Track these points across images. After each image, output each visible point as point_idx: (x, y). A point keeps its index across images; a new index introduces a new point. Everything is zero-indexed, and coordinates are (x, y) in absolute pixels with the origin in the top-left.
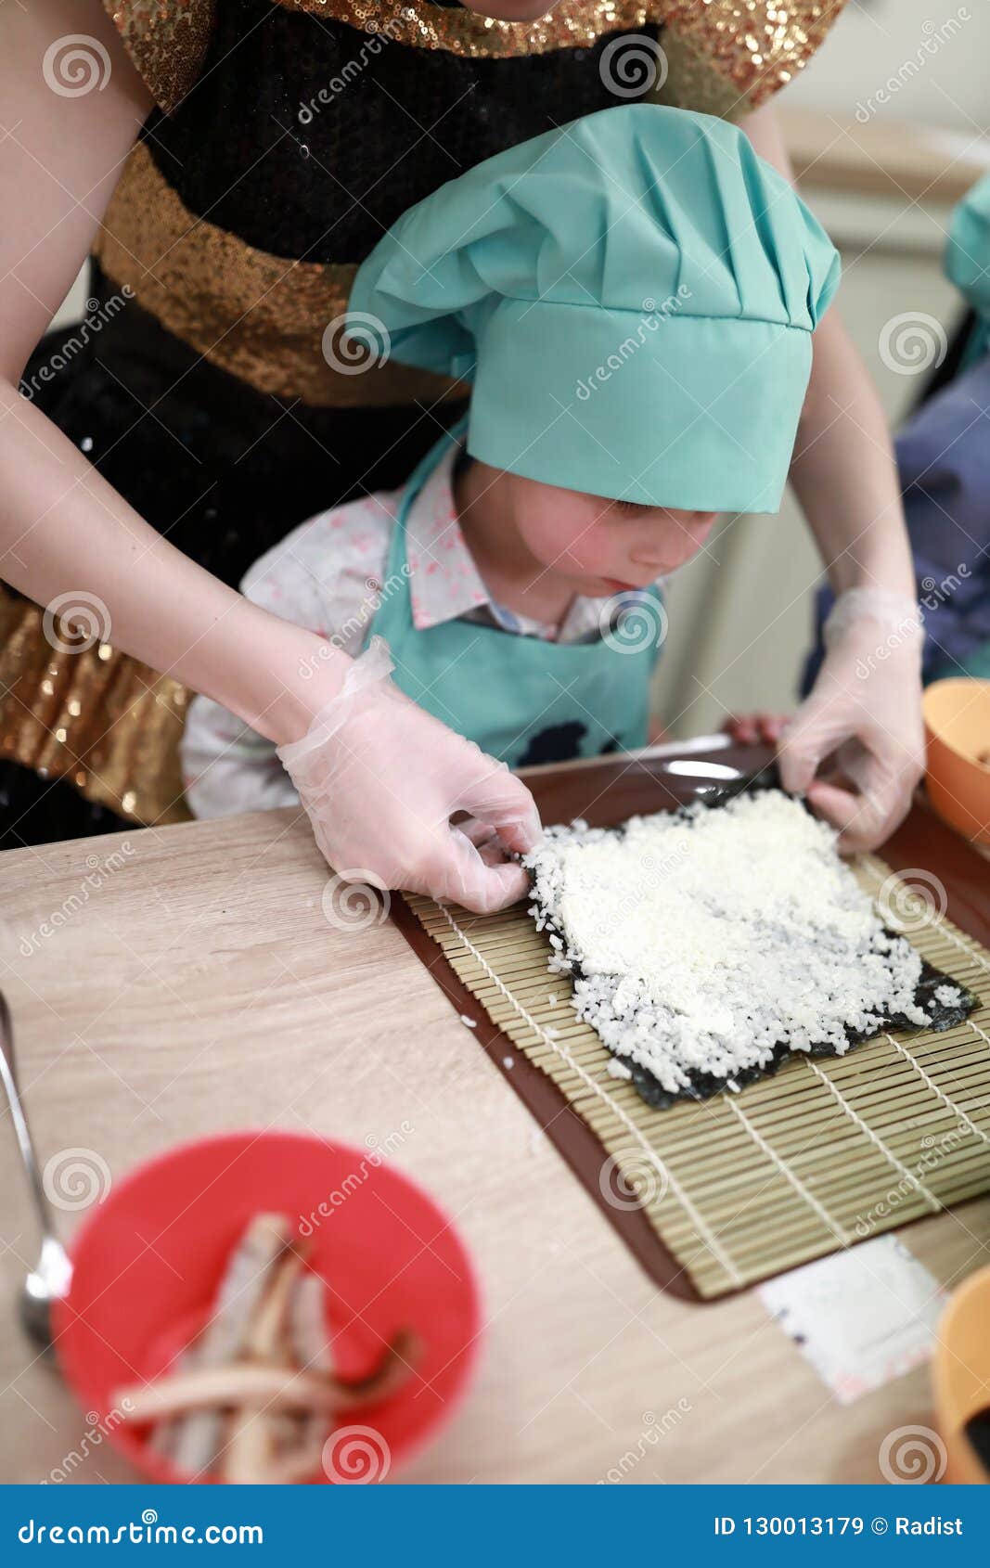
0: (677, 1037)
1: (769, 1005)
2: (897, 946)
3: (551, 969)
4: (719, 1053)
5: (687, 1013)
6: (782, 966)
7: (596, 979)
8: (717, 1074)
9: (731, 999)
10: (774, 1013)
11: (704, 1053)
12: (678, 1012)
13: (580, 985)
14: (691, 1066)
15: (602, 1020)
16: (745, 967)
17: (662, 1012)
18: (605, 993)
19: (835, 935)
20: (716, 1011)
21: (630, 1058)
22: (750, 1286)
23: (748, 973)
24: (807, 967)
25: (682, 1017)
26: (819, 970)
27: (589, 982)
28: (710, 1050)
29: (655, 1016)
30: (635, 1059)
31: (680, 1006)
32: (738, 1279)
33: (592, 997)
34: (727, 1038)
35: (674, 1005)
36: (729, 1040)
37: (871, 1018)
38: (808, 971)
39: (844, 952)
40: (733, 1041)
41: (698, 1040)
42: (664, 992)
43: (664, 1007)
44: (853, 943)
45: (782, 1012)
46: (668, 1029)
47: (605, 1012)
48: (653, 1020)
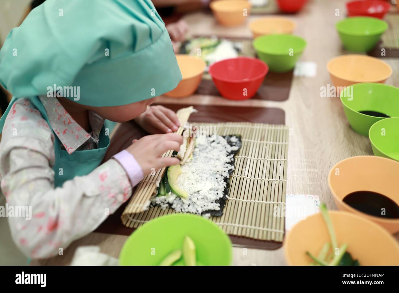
0: (205, 197)
1: (211, 172)
2: (214, 138)
3: (164, 209)
4: (216, 192)
5: (200, 190)
6: (202, 162)
7: (175, 202)
8: (222, 197)
9: (204, 178)
10: (214, 173)
11: (214, 195)
12: (198, 192)
13: (173, 206)
14: (215, 200)
15: (188, 209)
16: (197, 169)
17: (195, 195)
18: (180, 203)
19: (201, 146)
20: (205, 184)
21: (203, 211)
22: (284, 230)
23: (199, 170)
24: (206, 157)
25: (200, 192)
26: (209, 156)
27: (174, 204)
28: (214, 193)
29: (195, 197)
30: (204, 210)
31: (198, 190)
32: (282, 231)
33: (179, 206)
34: (214, 188)
35: (196, 191)
36: (215, 188)
37: (229, 157)
38: (207, 158)
39: (207, 147)
40: (215, 187)
41: (209, 193)
42: (190, 190)
43: (194, 193)
44: (206, 144)
45: (215, 171)
46: (201, 197)
47: (186, 206)
48: (196, 198)
